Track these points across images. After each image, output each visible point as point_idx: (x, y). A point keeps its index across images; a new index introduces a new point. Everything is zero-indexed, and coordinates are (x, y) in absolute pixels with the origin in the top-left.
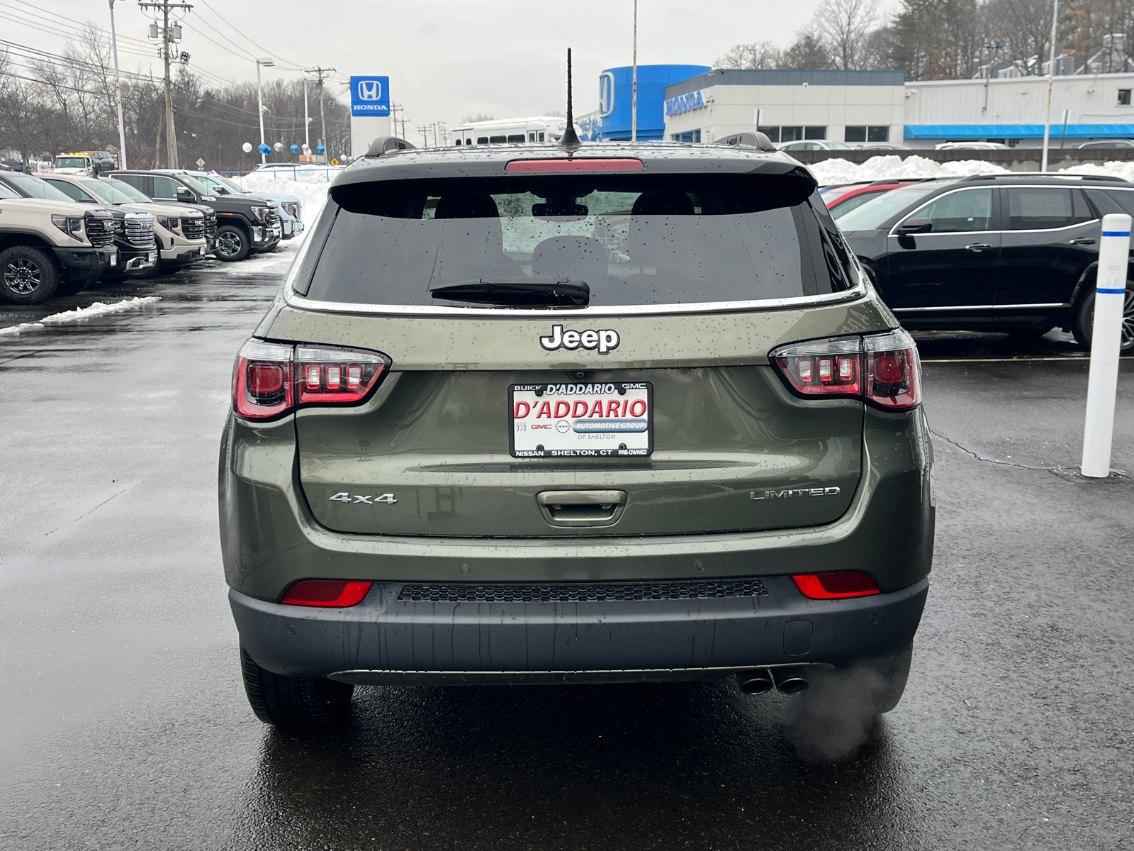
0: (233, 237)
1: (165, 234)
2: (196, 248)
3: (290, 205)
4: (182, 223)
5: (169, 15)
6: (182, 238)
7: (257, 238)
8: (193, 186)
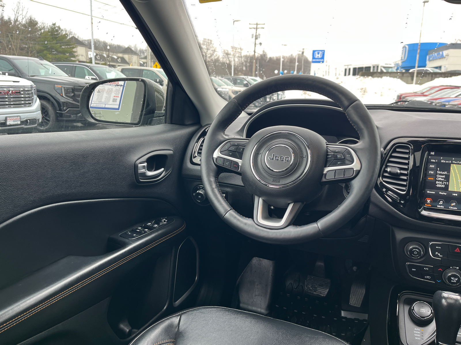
5: (257, 31)
8: (249, 82)
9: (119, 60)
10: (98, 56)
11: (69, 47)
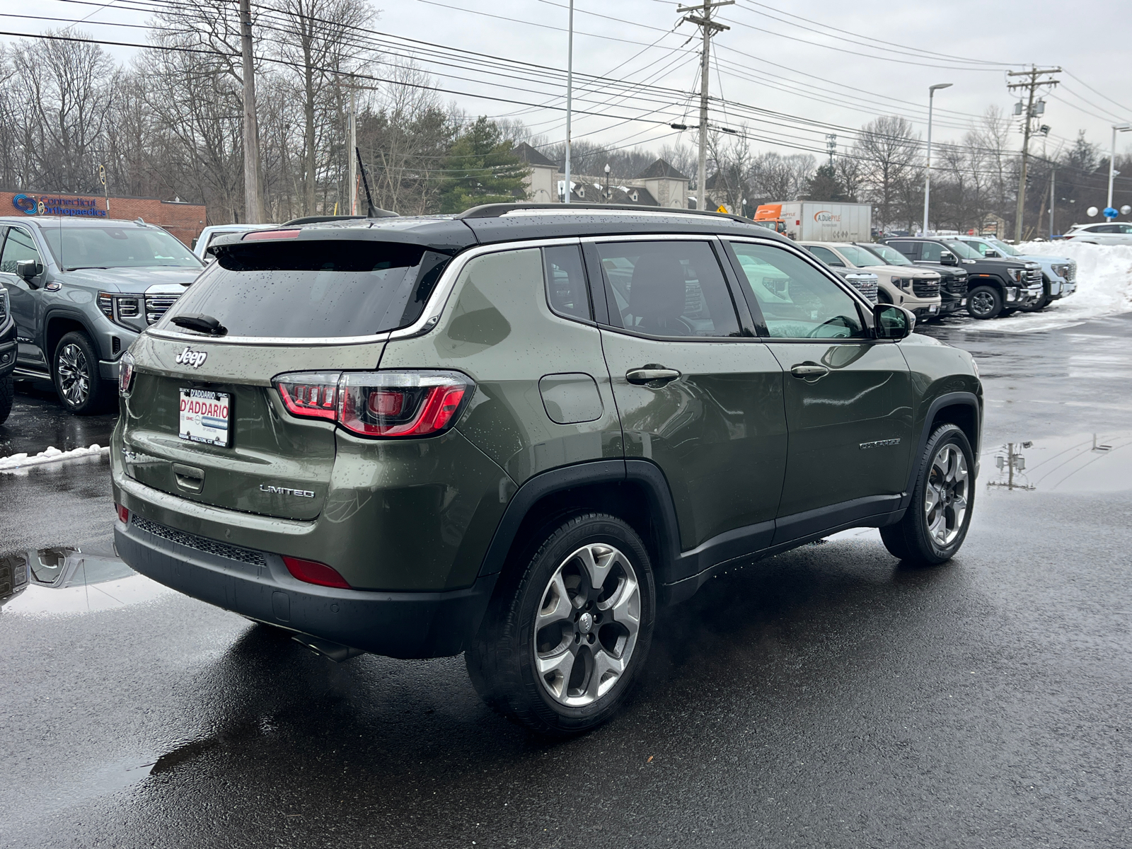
0: (987, 296)
1: (895, 292)
2: (926, 305)
3: (1061, 267)
4: (914, 283)
5: (1035, 93)
6: (913, 297)
7: (1010, 298)
8: (958, 252)
9: (634, 197)
10: (582, 189)
11: (513, 173)
